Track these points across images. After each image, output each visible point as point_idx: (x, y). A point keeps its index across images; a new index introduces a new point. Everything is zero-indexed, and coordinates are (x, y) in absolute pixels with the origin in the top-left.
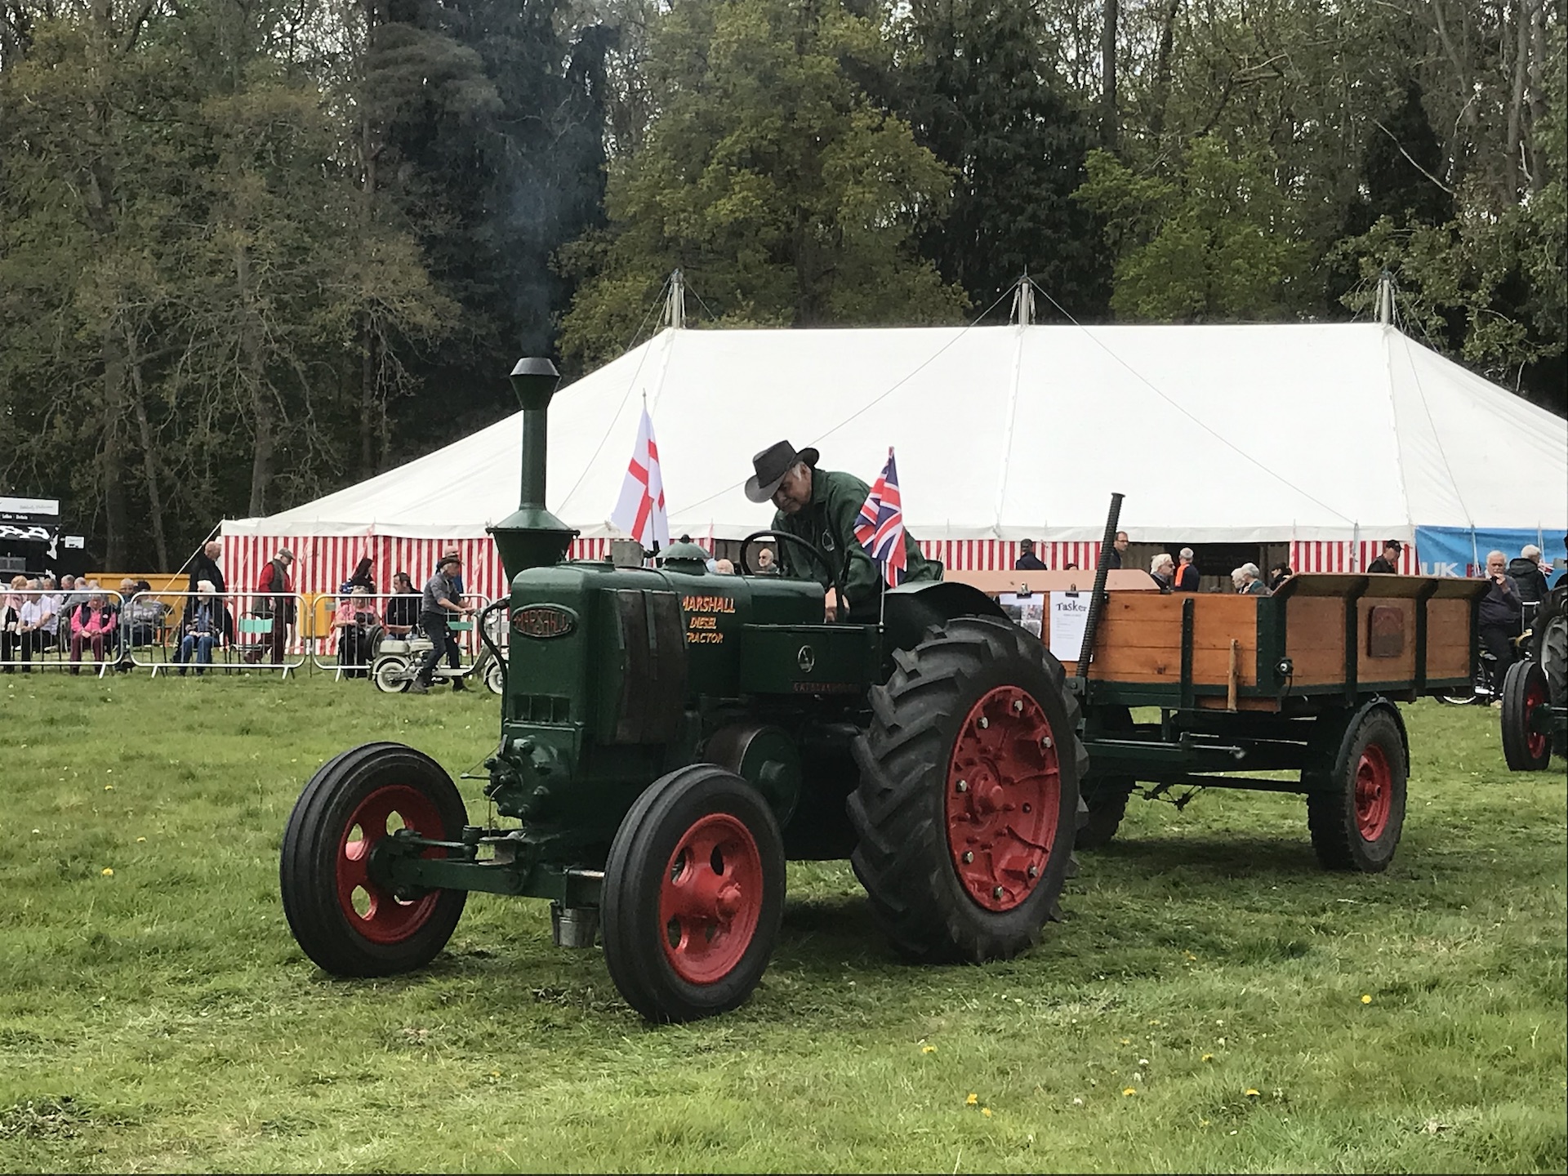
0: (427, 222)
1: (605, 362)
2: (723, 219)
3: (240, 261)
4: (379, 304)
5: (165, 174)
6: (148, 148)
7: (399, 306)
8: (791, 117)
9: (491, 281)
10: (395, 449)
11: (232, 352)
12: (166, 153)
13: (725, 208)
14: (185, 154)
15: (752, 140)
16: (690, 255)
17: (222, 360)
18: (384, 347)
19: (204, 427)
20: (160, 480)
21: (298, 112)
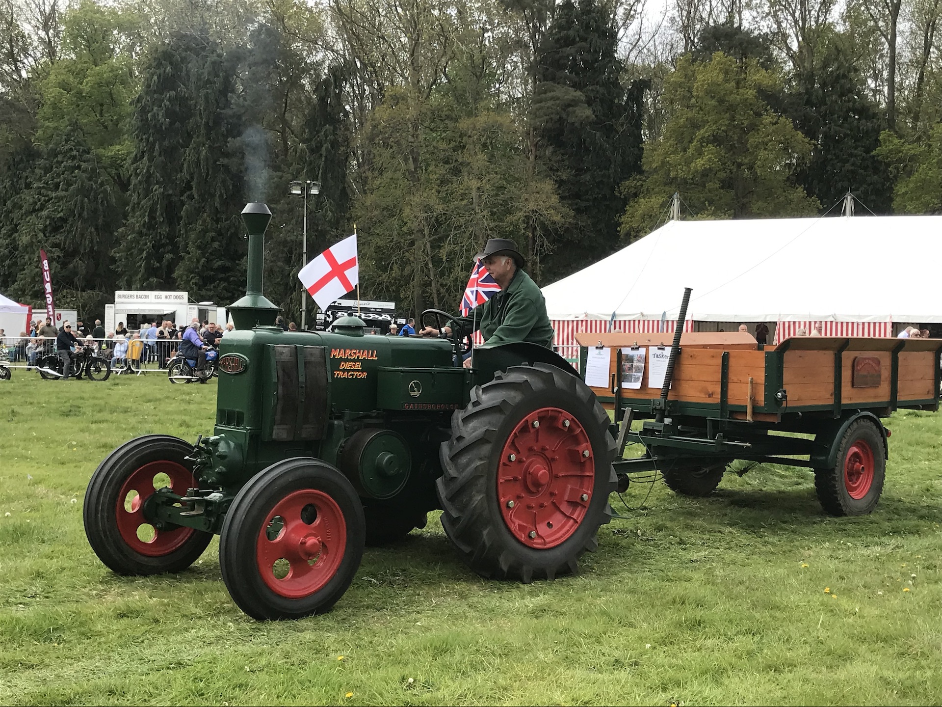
0: (559, 173)
1: (641, 237)
2: (699, 168)
3: (474, 194)
4: (537, 212)
5: (442, 155)
6: (434, 143)
7: (545, 212)
8: (733, 119)
9: (588, 200)
10: (543, 279)
11: (471, 234)
12: (443, 145)
13: (700, 164)
14: (451, 146)
15: (714, 131)
16: (684, 185)
17: (466, 239)
18: (539, 232)
19: (458, 269)
20: (439, 293)
21: (501, 125)
